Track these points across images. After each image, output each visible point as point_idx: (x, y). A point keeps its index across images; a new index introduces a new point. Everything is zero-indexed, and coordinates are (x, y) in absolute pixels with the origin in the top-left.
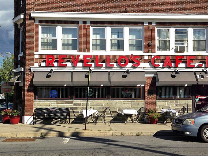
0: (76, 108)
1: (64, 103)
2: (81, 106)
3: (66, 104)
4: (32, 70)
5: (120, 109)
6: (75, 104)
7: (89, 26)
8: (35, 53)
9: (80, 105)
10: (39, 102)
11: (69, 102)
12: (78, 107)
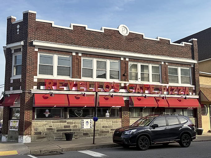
0: (69, 127)
1: (59, 122)
2: (74, 125)
3: (60, 123)
4: (32, 92)
5: (104, 126)
6: (68, 123)
7: (80, 57)
8: (35, 77)
9: (72, 124)
10: (37, 122)
11: (63, 121)
12: (70, 125)
